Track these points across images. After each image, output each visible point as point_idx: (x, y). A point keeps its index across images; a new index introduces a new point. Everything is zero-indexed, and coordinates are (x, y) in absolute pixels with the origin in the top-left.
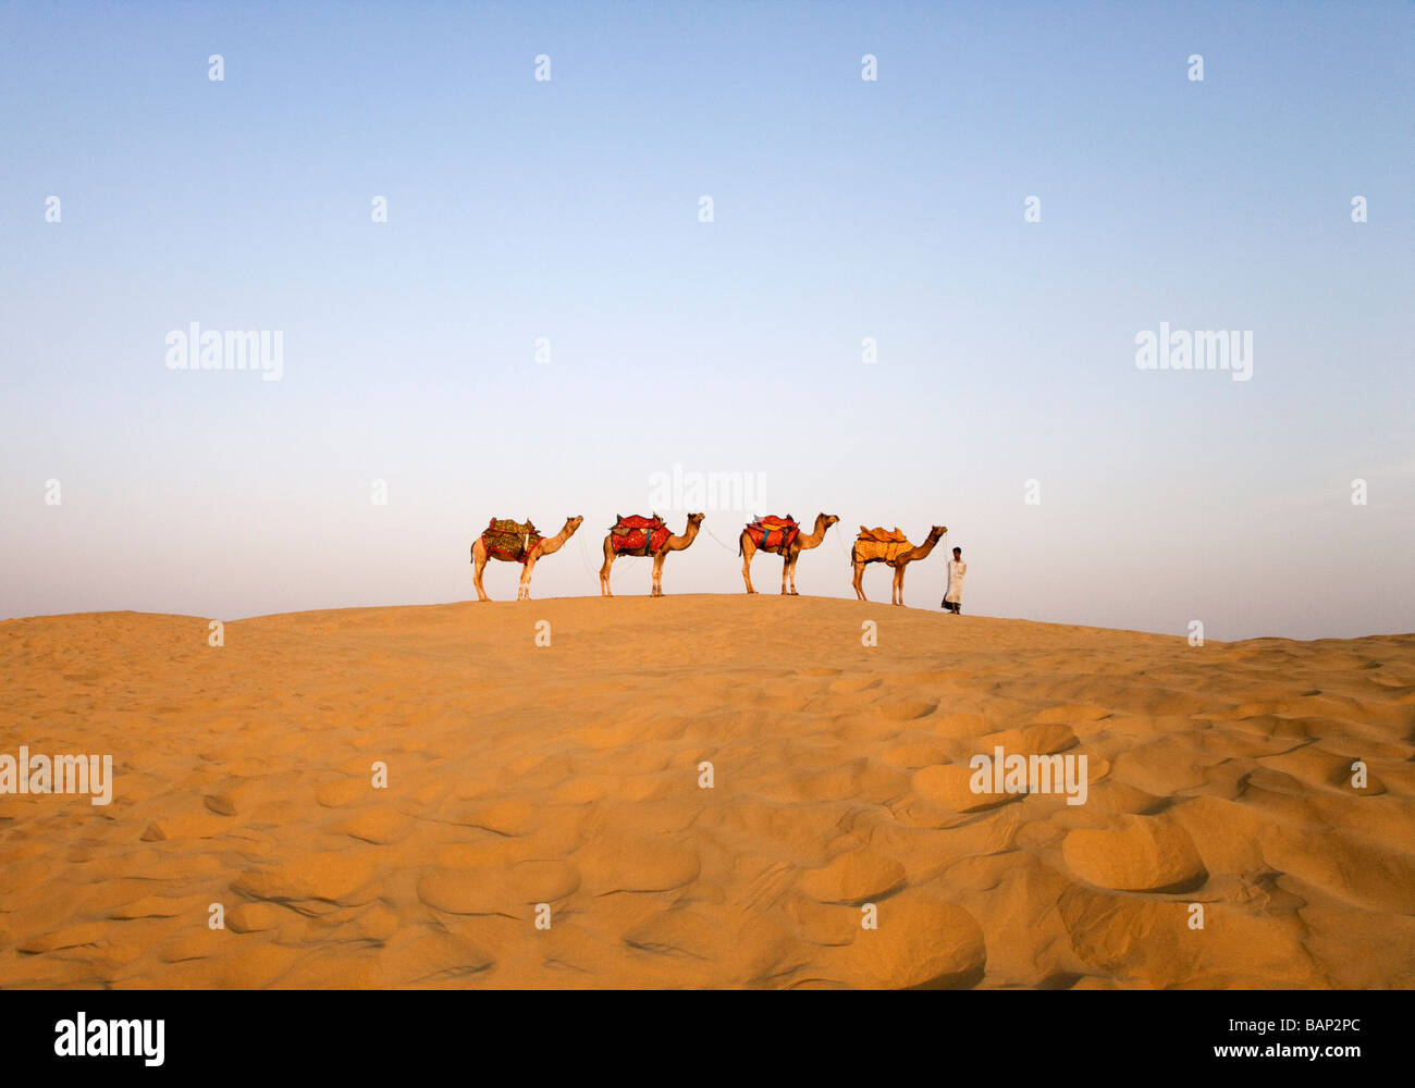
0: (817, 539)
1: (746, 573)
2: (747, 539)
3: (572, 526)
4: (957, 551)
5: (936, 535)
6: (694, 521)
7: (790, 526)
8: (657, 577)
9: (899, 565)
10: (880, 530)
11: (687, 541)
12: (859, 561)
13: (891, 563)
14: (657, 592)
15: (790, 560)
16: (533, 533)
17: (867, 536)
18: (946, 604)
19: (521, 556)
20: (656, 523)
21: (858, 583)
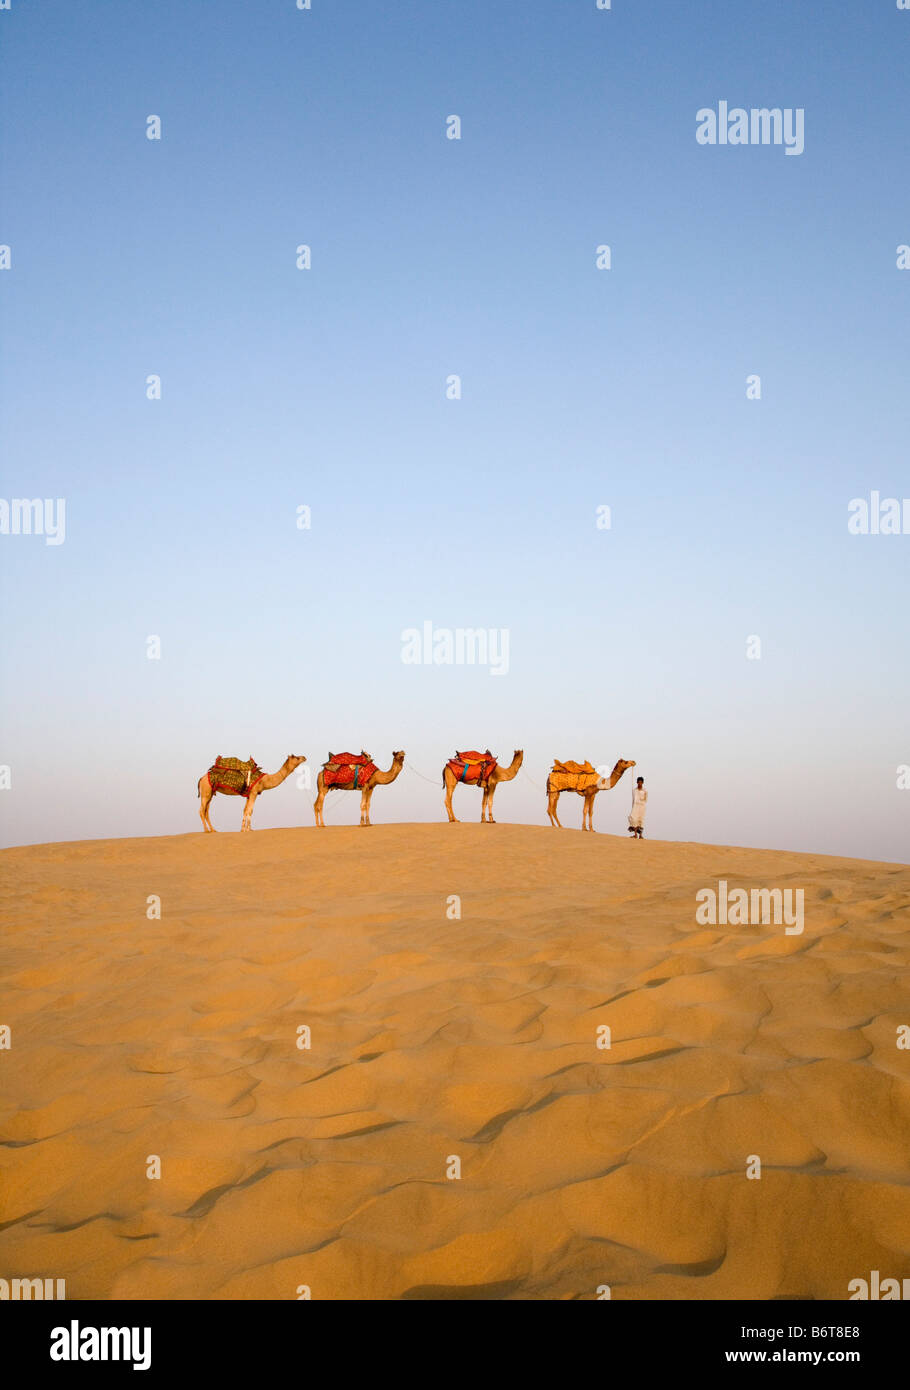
0: (513, 771)
1: (449, 802)
2: (449, 773)
3: (292, 763)
4: (640, 780)
5: (620, 769)
6: (399, 758)
7: (488, 761)
8: (365, 808)
9: (589, 793)
10: (572, 763)
11: (392, 776)
12: (553, 791)
13: (583, 792)
14: (365, 823)
15: (489, 792)
16: (255, 769)
17: (560, 769)
18: (631, 829)
19: (244, 791)
20: (364, 760)
21: (552, 810)
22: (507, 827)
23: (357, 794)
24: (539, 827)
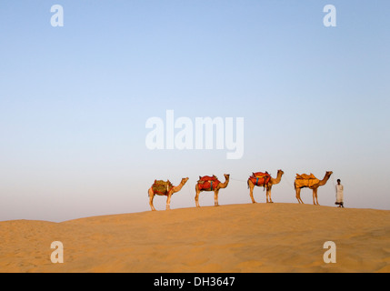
0: (279, 180)
1: (251, 195)
2: (250, 182)
3: (184, 181)
4: (339, 181)
5: (328, 175)
6: (227, 177)
7: (267, 176)
8: (216, 198)
9: (314, 188)
10: (304, 175)
11: (225, 185)
12: (298, 188)
13: (311, 187)
14: (217, 205)
15: (269, 189)
16: (170, 185)
17: (299, 177)
18: (337, 203)
19: (166, 193)
20: (214, 178)
21: (298, 196)
22: (279, 204)
23: (213, 192)
24: (294, 204)
